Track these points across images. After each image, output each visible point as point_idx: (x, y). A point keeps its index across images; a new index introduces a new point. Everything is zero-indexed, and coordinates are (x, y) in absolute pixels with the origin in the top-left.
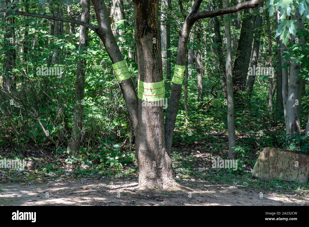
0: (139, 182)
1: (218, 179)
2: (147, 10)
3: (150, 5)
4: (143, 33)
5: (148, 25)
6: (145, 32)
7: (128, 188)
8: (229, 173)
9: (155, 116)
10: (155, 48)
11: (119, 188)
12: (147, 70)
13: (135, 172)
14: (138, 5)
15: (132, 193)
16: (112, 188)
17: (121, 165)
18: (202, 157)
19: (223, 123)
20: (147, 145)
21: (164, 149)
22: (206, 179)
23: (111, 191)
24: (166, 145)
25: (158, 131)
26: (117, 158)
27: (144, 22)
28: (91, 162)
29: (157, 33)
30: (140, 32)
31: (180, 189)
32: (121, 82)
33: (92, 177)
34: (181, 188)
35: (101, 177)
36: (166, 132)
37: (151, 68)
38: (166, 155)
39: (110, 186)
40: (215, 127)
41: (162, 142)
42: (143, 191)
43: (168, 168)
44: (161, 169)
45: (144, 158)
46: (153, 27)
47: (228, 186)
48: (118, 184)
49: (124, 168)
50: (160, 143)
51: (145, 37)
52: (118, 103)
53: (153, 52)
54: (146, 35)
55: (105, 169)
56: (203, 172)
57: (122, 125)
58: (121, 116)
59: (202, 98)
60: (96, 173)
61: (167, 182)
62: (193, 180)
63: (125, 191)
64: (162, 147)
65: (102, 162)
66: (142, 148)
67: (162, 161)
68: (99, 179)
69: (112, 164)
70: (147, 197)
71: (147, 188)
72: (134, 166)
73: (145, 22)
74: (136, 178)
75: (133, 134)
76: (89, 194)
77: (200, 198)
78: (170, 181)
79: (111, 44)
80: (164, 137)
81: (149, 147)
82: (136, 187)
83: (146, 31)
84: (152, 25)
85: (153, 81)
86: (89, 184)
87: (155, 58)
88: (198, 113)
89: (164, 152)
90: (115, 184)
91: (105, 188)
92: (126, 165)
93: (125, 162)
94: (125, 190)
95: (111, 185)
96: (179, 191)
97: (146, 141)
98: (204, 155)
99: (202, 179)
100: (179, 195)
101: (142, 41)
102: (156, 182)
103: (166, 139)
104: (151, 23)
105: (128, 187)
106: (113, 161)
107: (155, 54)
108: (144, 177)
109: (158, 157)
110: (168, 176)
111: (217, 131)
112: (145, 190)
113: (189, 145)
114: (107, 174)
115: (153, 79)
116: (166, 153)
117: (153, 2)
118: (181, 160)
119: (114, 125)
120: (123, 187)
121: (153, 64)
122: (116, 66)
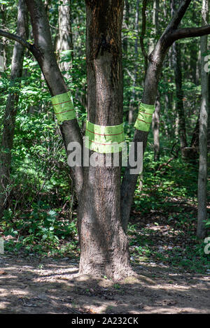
0: (80, 267)
1: (186, 264)
2: (106, 17)
3: (111, 10)
4: (98, 51)
5: (105, 40)
6: (101, 49)
7: (64, 276)
8: (199, 255)
9: (108, 175)
10: (114, 75)
11: (52, 275)
12: (101, 107)
13: (75, 249)
14: (92, 9)
15: (69, 284)
16: (41, 274)
17: (57, 238)
18: (161, 231)
19: (185, 189)
20: (94, 216)
21: (118, 222)
22: (170, 263)
23: (39, 280)
24: (121, 216)
25: (111, 196)
26: (51, 229)
27: (100, 36)
28: (16, 232)
29: (118, 53)
30: (94, 50)
31: (138, 281)
32: (61, 123)
33: (16, 253)
34: (139, 279)
35: (28, 255)
36: (122, 198)
37: (107, 104)
38: (121, 232)
39: (39, 271)
40: (175, 193)
41: (117, 213)
42: (85, 283)
43: (123, 250)
44: (113, 251)
45: (89, 233)
46: (113, 43)
47: (201, 277)
48: (50, 268)
49: (61, 243)
50: (113, 214)
51: (101, 57)
52: (59, 156)
53: (112, 81)
54: (102, 54)
55: (34, 243)
56: (166, 252)
57: (62, 185)
58: (62, 174)
59: (158, 157)
60: (22, 248)
61: (120, 270)
62: (153, 265)
63: (59, 281)
64: (116, 220)
65: (32, 233)
66: (87, 219)
67: (115, 240)
68: (24, 257)
69: (45, 237)
70: (90, 291)
71: (91, 278)
72: (74, 240)
73: (102, 36)
74: (75, 258)
75: (75, 197)
76: (6, 284)
77: (167, 296)
78: (124, 268)
79: (51, 67)
80: (119, 205)
81: (97, 219)
82: (76, 275)
83: (103, 49)
84: (112, 41)
85: (109, 123)
86: (8, 266)
87: (113, 89)
88: (155, 175)
89: (118, 227)
90: (45, 268)
91: (31, 273)
92: (63, 238)
93: (63, 235)
94: (59, 278)
95: (40, 269)
96: (136, 284)
97: (94, 209)
98: (164, 228)
99: (164, 264)
100: (137, 290)
101: (96, 63)
102: (105, 269)
103: (122, 208)
104: (111, 38)
105: (63, 274)
106: (46, 233)
107: (114, 84)
108: (87, 261)
109: (110, 234)
110: (122, 262)
111: (177, 198)
112: (87, 280)
113: (145, 214)
114: (36, 251)
115: (108, 120)
116: (121, 228)
117: (116, 6)
118: (135, 234)
119: (51, 184)
120: (56, 274)
121: (110, 98)
122: (56, 100)
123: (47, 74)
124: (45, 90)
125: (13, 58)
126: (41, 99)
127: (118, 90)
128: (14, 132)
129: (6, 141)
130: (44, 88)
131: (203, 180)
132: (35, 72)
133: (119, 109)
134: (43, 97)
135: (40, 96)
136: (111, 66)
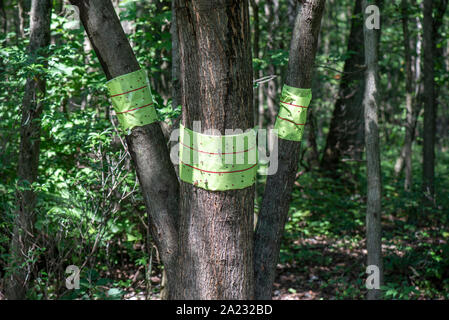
10: (235, 30)
12: (208, 96)
19: (327, 223)
25: (236, 275)
32: (129, 133)
37: (222, 91)
53: (230, 42)
87: (234, 60)
98: (305, 297)
101: (197, 6)
107: (235, 48)
121: (229, 78)
122: (116, 86)
123: (96, 34)
124: (91, 69)
125: (32, 13)
126: (86, 86)
127: (242, 60)
128: (40, 145)
129: (26, 165)
130: (91, 65)
131: (375, 215)
132: (73, 40)
133: (245, 100)
134: (88, 83)
135: (84, 81)
136: (229, 12)
